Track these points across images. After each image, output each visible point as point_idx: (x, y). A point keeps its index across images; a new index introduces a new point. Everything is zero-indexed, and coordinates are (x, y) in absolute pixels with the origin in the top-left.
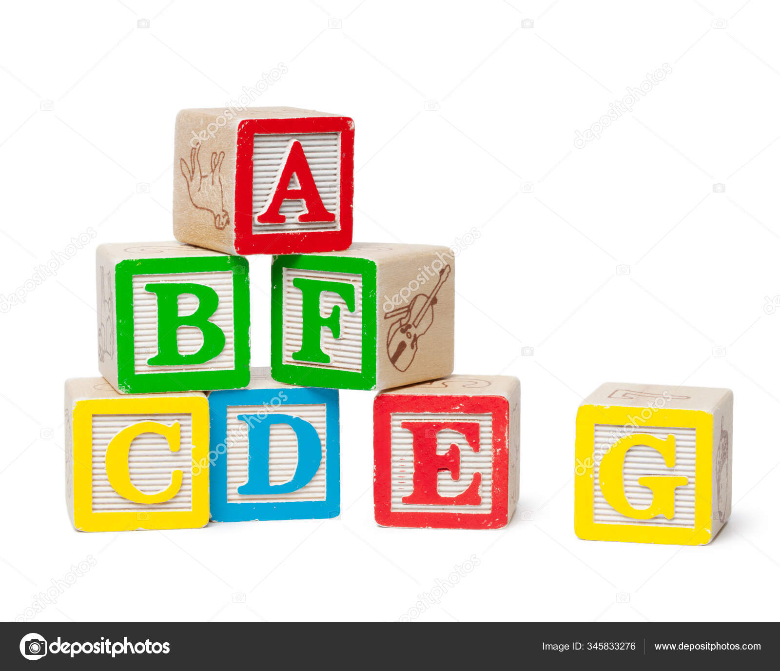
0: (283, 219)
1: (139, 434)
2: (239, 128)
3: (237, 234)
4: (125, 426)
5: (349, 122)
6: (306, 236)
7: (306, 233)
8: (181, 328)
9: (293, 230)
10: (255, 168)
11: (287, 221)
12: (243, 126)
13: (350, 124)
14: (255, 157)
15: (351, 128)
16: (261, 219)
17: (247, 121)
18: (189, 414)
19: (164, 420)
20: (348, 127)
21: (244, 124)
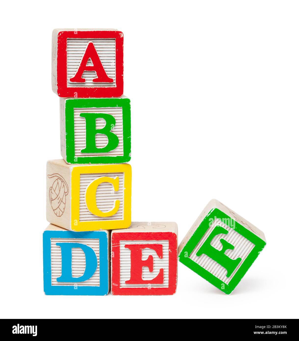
0: (84, 80)
1: (100, 183)
2: (58, 35)
3: (58, 87)
4: (94, 179)
5: (120, 34)
6: (97, 89)
7: (97, 88)
8: (97, 135)
9: (90, 86)
10: (68, 55)
11: (86, 81)
12: (60, 34)
13: (121, 34)
14: (67, 49)
15: (121, 37)
16: (71, 80)
17: (63, 32)
18: (122, 173)
19: (111, 176)
20: (120, 36)
21: (61, 33)
